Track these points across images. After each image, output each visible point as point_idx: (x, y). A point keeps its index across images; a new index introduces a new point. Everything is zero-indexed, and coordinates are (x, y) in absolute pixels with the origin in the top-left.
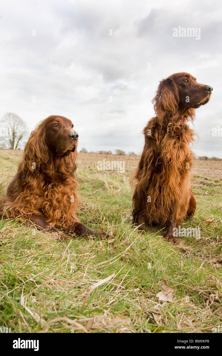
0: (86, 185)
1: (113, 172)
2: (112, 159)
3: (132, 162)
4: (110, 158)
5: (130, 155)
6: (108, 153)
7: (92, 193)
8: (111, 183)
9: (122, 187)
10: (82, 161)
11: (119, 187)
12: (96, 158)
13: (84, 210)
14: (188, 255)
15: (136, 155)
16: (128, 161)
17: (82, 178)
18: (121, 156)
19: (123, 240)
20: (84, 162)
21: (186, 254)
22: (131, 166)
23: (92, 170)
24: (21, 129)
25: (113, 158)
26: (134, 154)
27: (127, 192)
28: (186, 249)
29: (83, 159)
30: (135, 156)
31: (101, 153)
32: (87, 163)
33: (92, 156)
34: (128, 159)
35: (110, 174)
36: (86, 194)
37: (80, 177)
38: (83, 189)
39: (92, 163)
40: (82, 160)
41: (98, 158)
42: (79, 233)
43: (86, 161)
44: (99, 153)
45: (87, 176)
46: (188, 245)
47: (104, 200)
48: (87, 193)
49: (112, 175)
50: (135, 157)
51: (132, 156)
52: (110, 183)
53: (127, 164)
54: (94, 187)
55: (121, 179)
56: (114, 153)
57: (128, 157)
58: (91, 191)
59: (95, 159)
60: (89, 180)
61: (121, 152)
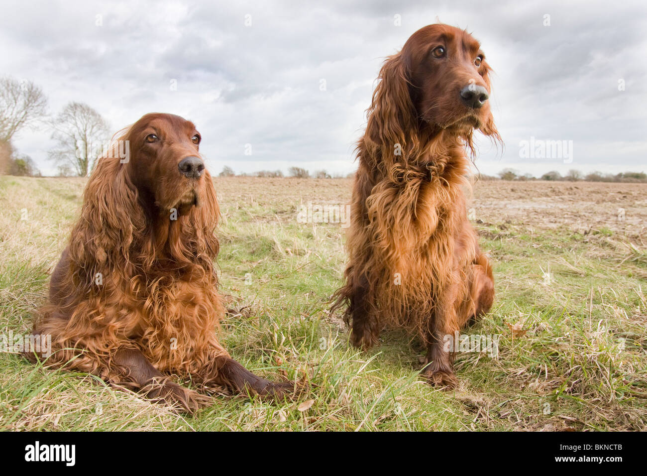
0: (235, 248)
1: (290, 216)
2: (283, 186)
3: (324, 192)
4: (280, 185)
5: (318, 177)
6: (276, 174)
7: (249, 267)
8: (288, 242)
9: (311, 250)
10: (224, 194)
11: (305, 251)
12: (252, 186)
13: (235, 316)
14: (484, 418)
15: (330, 177)
16: (316, 189)
17: (226, 235)
18: (301, 179)
19: (335, 399)
20: (228, 197)
21: (480, 416)
22: (322, 200)
23: (246, 213)
24: (101, 134)
25: (286, 185)
26: (325, 174)
27: (323, 261)
28: (478, 403)
29: (227, 190)
30: (328, 178)
31: (261, 175)
32: (236, 199)
33: (244, 183)
34: (315, 184)
35: (284, 220)
36: (236, 269)
37: (222, 232)
38: (230, 258)
39: (245, 196)
40: (225, 192)
41: (257, 185)
42: (229, 383)
43: (233, 194)
44: (257, 175)
45: (237, 229)
46: (480, 389)
47: (276, 282)
48: (238, 268)
49: (288, 223)
50: (328, 180)
51: (321, 179)
52: (286, 243)
53: (315, 195)
54: (253, 253)
55: (308, 231)
56: (286, 173)
57: (314, 181)
58: (247, 261)
59: (250, 188)
60: (240, 237)
61: (300, 171)
